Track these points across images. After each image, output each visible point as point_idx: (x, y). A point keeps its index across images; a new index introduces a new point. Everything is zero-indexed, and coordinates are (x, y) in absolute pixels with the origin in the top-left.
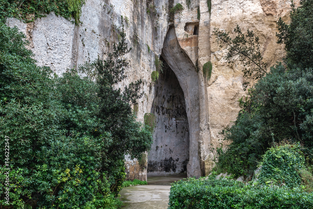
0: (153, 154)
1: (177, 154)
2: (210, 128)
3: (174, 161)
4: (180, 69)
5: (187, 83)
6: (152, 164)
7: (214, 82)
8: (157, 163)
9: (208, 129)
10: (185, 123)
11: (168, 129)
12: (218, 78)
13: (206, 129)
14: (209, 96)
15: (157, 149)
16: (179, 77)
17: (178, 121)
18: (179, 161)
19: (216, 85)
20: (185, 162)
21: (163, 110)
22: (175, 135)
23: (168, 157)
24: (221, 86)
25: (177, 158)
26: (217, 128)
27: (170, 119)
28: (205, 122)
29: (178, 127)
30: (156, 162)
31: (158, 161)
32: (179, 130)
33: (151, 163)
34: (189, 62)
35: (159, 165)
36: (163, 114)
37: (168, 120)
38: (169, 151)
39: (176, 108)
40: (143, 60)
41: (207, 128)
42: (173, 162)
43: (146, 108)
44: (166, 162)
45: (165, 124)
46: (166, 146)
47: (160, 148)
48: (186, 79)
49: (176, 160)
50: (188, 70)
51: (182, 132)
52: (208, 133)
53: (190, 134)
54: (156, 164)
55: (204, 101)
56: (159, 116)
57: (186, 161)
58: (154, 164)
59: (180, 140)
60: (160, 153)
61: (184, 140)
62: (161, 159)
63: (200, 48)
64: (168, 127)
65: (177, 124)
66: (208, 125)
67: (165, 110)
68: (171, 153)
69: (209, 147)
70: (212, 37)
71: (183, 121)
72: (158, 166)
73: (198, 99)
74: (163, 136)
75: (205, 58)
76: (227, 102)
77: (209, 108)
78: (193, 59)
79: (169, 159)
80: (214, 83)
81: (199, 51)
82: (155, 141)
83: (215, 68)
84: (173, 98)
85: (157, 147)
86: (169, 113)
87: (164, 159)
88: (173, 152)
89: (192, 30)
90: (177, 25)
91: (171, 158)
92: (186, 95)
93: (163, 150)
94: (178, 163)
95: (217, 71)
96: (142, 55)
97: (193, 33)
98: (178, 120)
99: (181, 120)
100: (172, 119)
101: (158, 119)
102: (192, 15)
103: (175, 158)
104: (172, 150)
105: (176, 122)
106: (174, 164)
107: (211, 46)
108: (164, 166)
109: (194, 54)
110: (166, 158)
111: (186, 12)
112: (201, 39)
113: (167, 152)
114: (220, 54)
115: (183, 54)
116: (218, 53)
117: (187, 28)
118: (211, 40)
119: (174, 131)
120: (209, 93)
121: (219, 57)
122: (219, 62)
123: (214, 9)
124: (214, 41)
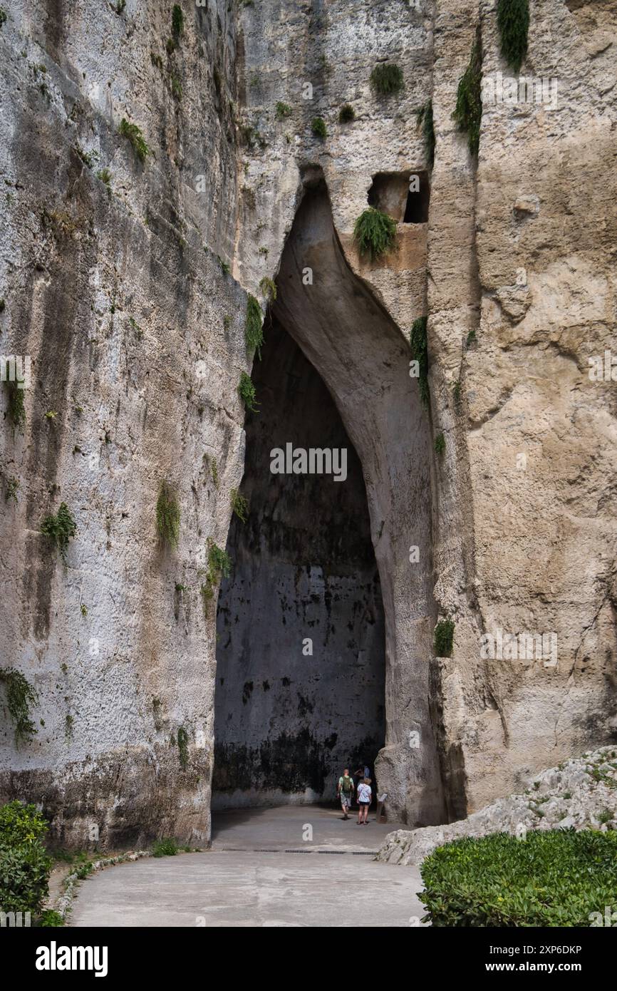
0: (230, 717)
1: (328, 718)
2: (482, 602)
3: (316, 745)
4: (346, 365)
5: (377, 422)
6: (228, 758)
7: (494, 411)
8: (248, 755)
9: (474, 606)
10: (362, 587)
11: (295, 611)
12: (514, 396)
13: (465, 610)
14: (474, 468)
15: (247, 695)
16: (341, 396)
17: (332, 581)
18: (340, 745)
19: (507, 423)
21: (271, 534)
22: (323, 637)
23: (293, 727)
24: (523, 428)
25: (328, 735)
26: (512, 602)
27: (300, 570)
28: (457, 580)
29: (332, 605)
30: (244, 748)
31: (253, 743)
32: (339, 619)
34: (387, 334)
35: (258, 762)
36: (274, 549)
37: (293, 577)
38: (297, 702)
39: (325, 528)
40: (199, 314)
41: (467, 603)
42: (312, 751)
43: (209, 517)
44: (283, 749)
45: (282, 590)
46: (286, 681)
47: (259, 692)
48: (374, 406)
49: (326, 743)
50: (380, 368)
51: (351, 627)
52: (475, 622)
53: (389, 630)
54: (242, 757)
55: (453, 489)
56: (256, 557)
58: (235, 760)
59: (340, 659)
60: (260, 713)
61: (360, 660)
62: (264, 736)
63: (433, 272)
64: (291, 604)
65: (331, 590)
66: (474, 588)
67: (282, 533)
68: (303, 713)
69: (479, 683)
70: (488, 230)
71: (354, 581)
72: (251, 766)
73: (425, 483)
74: (273, 640)
75: (456, 313)
76: (552, 492)
77: (478, 517)
78: (405, 319)
79: (296, 736)
80: (496, 416)
81: (431, 288)
82: (242, 659)
83: (498, 352)
85: (248, 688)
86: (298, 548)
87: (276, 735)
88: (315, 710)
89: (400, 203)
90: (341, 183)
91: (305, 735)
92: (372, 471)
93: (270, 700)
94: (333, 753)
95: (507, 368)
96: (198, 296)
97: (402, 218)
98: (335, 575)
99: (347, 577)
100: (308, 571)
101: (254, 569)
102: (400, 144)
103: (321, 734)
104: (310, 699)
105: (326, 582)
106: (317, 759)
107: (483, 265)
108: (276, 767)
109: (407, 300)
110: (284, 735)
111: (375, 133)
112: (438, 235)
113: (291, 707)
114: (519, 295)
115: (361, 300)
116: (509, 293)
117: (377, 196)
118: (481, 239)
119: (318, 621)
120: (473, 455)
121: (515, 309)
122: (516, 329)
123: (495, 115)
124: (495, 245)
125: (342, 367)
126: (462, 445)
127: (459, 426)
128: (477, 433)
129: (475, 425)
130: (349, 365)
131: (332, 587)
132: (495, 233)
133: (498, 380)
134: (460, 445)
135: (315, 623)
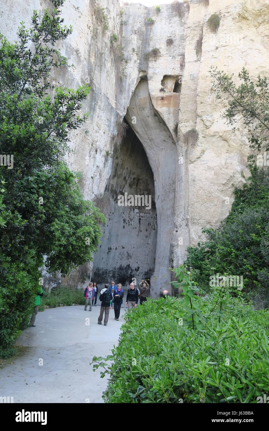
0: (103, 258)
1: (137, 261)
2: (189, 224)
3: (132, 270)
5: (160, 160)
6: (101, 272)
7: (199, 158)
8: (108, 272)
9: (187, 225)
10: (152, 217)
11: (128, 224)
12: (205, 153)
13: (184, 226)
14: (190, 178)
15: (109, 251)
16: (148, 151)
17: (142, 214)
18: (140, 270)
19: (202, 163)
20: (147, 272)
22: (137, 233)
23: (124, 263)
24: (208, 165)
25: (136, 267)
26: (200, 225)
27: (131, 210)
28: (182, 216)
29: (141, 222)
30: (107, 270)
31: (110, 268)
32: (143, 228)
33: (99, 271)
34: (165, 130)
35: (111, 275)
37: (128, 212)
38: (126, 255)
41: (185, 224)
42: (130, 272)
44: (120, 271)
45: (124, 216)
46: (123, 248)
47: (113, 251)
48: (158, 155)
49: (135, 270)
50: (162, 142)
51: (147, 230)
52: (187, 231)
54: (106, 272)
55: (183, 184)
57: (150, 271)
58: (103, 273)
59: (142, 241)
60: (114, 258)
61: (149, 242)
62: (114, 265)
63: (181, 109)
64: (127, 221)
65: (141, 218)
66: (187, 219)
68: (128, 259)
70: (201, 95)
71: (149, 215)
72: (109, 276)
74: (120, 233)
75: (188, 124)
77: (190, 194)
78: (171, 125)
79: (125, 266)
80: (199, 160)
81: (180, 114)
82: (108, 239)
83: (201, 138)
84: (138, 182)
85: (110, 249)
87: (118, 266)
88: (132, 258)
89: (172, 86)
90: (151, 77)
91: (129, 266)
92: (157, 177)
93: (117, 254)
94: (137, 273)
95: (204, 143)
97: (173, 91)
99: (147, 213)
100: (134, 211)
101: (115, 208)
102: (173, 65)
103: (134, 266)
104: (131, 254)
105: (139, 215)
106: (132, 275)
107: (198, 108)
108: (117, 277)
109: (172, 118)
110: (121, 266)
111: (165, 61)
112: (184, 97)
113: (124, 257)
114: (209, 119)
115: (156, 118)
116: (207, 118)
117: (164, 83)
118: (198, 99)
119: (136, 228)
120: (190, 173)
121: (208, 124)
122: (208, 130)
123: (206, 57)
124: (203, 101)
125: (149, 141)
126: (187, 169)
127: (186, 162)
128: (192, 165)
129: (192, 162)
130: (151, 140)
131: (142, 216)
132: (203, 97)
133: (201, 148)
134: (186, 169)
135: (135, 228)
